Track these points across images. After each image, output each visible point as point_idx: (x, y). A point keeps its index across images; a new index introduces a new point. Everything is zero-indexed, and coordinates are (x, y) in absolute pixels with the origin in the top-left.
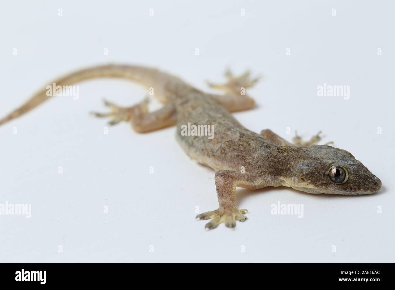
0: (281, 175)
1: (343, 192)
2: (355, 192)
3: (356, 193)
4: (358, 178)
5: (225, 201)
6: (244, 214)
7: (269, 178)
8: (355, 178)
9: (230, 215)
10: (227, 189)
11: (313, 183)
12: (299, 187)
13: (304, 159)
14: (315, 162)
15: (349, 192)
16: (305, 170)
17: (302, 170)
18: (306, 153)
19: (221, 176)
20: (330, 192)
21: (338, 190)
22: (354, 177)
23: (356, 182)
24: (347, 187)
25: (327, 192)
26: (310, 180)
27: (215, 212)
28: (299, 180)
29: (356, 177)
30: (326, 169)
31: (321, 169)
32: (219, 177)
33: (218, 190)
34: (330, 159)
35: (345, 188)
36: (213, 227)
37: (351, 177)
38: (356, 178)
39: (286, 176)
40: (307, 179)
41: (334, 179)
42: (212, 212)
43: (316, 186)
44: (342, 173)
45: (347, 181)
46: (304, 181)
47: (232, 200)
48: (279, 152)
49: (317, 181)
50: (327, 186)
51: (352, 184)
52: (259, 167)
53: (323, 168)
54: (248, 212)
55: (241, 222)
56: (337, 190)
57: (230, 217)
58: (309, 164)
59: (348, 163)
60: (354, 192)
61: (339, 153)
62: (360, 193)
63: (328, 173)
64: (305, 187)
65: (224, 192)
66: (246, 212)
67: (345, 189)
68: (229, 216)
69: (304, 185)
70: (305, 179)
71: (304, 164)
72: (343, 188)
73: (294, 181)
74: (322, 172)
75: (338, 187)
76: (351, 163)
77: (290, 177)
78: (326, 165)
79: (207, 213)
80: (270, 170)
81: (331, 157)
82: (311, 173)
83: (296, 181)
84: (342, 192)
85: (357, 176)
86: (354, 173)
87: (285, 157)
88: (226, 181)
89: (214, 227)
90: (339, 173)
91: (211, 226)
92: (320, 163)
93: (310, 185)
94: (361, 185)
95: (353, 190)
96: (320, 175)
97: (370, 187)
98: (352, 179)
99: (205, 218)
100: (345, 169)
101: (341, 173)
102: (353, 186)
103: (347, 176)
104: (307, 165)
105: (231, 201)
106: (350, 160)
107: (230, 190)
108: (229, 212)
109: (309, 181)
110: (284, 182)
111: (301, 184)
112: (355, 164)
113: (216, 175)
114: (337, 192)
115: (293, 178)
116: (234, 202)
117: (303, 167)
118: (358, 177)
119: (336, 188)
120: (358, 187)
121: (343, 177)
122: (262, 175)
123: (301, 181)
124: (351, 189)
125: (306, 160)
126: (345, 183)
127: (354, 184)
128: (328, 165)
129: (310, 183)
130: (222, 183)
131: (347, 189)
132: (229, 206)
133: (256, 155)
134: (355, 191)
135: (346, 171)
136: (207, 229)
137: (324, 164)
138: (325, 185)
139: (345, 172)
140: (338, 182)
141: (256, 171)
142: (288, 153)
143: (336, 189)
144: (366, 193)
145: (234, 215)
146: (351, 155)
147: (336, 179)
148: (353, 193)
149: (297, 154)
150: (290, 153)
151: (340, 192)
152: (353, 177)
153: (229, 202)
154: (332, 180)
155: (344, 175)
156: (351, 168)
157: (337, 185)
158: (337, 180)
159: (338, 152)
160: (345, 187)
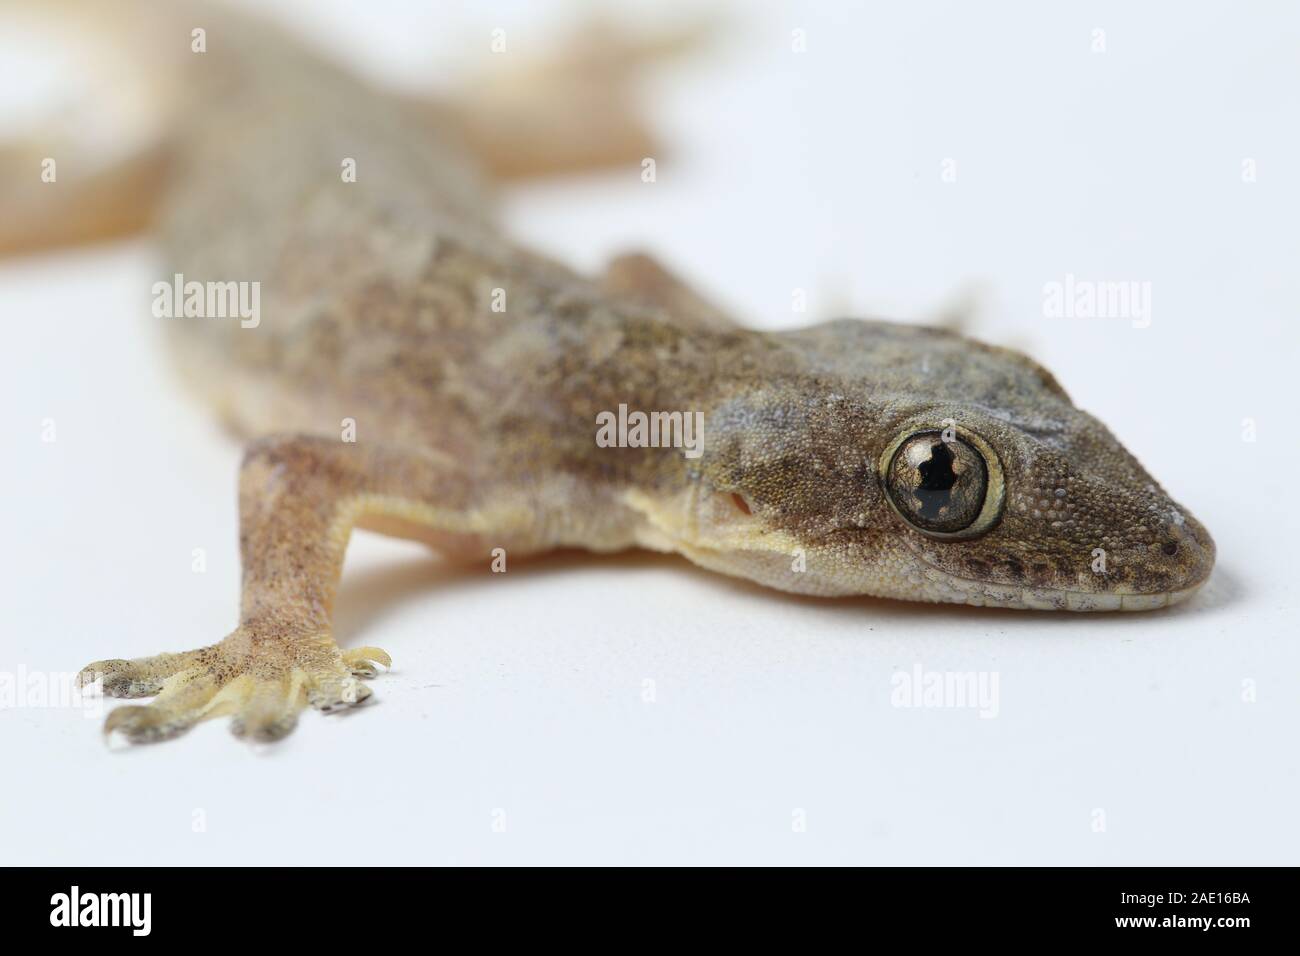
0: (628, 479)
1: (965, 585)
2: (1039, 593)
3: (1048, 595)
4: (1062, 508)
5: (270, 598)
6: (367, 676)
7: (558, 492)
8: (1045, 503)
9: (279, 673)
10: (289, 535)
11: (792, 520)
12: (717, 545)
13: (757, 381)
14: (815, 402)
15: (1009, 591)
16: (749, 445)
17: (736, 446)
18: (778, 353)
19: (274, 459)
20: (894, 587)
21: (943, 570)
22: (1038, 498)
23: (1048, 532)
24: (991, 558)
25: (876, 585)
26: (774, 502)
27: (200, 656)
28: (718, 508)
29: (1052, 501)
30: (872, 444)
31: (842, 441)
32: (259, 467)
33: (244, 540)
34: (908, 389)
35: (977, 562)
36: (156, 729)
37: (1020, 496)
38: (1051, 507)
39: (656, 487)
40: (761, 499)
41: (919, 504)
42: (182, 656)
43: (811, 542)
44: (968, 469)
45: (997, 522)
46: (745, 508)
47: (310, 599)
48: (627, 343)
49: (818, 512)
50: (870, 545)
51: (1026, 540)
52: (510, 426)
53: (852, 437)
54: (394, 666)
55: (332, 718)
56: (933, 574)
57: (274, 685)
58: (779, 413)
59: (1020, 421)
60: (1033, 587)
61: (978, 366)
62: (1074, 602)
63: (883, 467)
64: (746, 546)
65: (271, 552)
66: (378, 666)
67: (981, 569)
68: (273, 677)
69: (742, 536)
70: (750, 500)
71: (749, 409)
72: (970, 562)
73: (694, 510)
74: (846, 459)
75: (939, 555)
76: (1038, 423)
77: (676, 489)
78: (873, 420)
79: (150, 663)
80: (566, 444)
81: (917, 381)
82: (786, 464)
83: (706, 509)
84: (964, 589)
85: (1056, 497)
86: (1038, 476)
87: (653, 375)
88: (293, 489)
89: (164, 730)
90: (951, 468)
91: (145, 729)
92: (841, 405)
93: (774, 533)
94: (1076, 551)
95: (1029, 578)
96: (839, 475)
97: (1133, 567)
98: (1023, 507)
99: (132, 688)
100: (983, 445)
101: (957, 467)
102: (1030, 552)
103: (996, 490)
104: (767, 417)
105: (304, 603)
106: (1037, 407)
107: (307, 541)
108: (275, 658)
109: (770, 510)
110: (642, 517)
111: (732, 529)
112: (1062, 431)
113: (250, 456)
114: (940, 585)
115: (688, 496)
116: (323, 613)
117: (743, 428)
118: (1058, 502)
119: (928, 557)
120: (1060, 564)
121: (970, 495)
122: (520, 473)
123: (730, 509)
124: (1016, 568)
125: (768, 385)
126: (982, 535)
127: (1036, 541)
128: (885, 419)
129: (776, 523)
130: (269, 501)
131: (995, 571)
132: (280, 632)
133: (498, 356)
134: (1042, 582)
135: (992, 459)
136: (118, 739)
137: (860, 417)
138: (863, 536)
139: (983, 462)
140: (943, 527)
141: (491, 447)
142: (675, 349)
143: (930, 566)
144: (1107, 600)
145: (299, 677)
146: (1048, 382)
147: (931, 508)
148: (1029, 598)
149: (725, 356)
150: (687, 351)
151: (954, 589)
152: (1031, 499)
153: (289, 607)
154: (909, 515)
155: (976, 484)
156: (1026, 448)
157: (933, 540)
158: (936, 513)
159: (977, 356)
160: (980, 554)
